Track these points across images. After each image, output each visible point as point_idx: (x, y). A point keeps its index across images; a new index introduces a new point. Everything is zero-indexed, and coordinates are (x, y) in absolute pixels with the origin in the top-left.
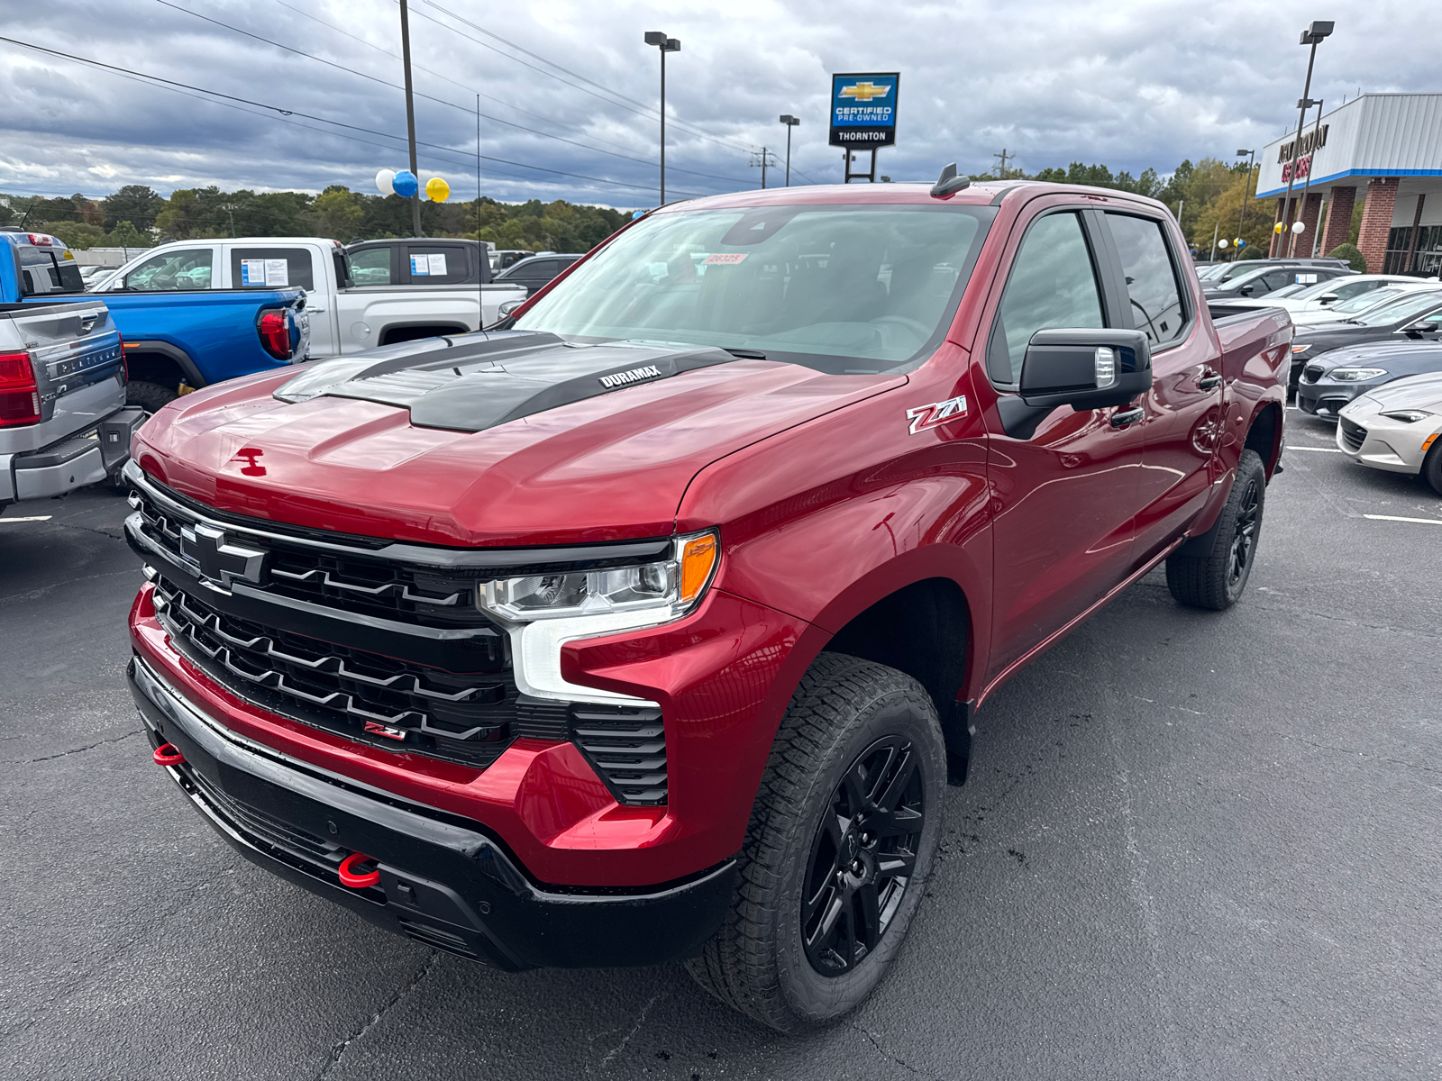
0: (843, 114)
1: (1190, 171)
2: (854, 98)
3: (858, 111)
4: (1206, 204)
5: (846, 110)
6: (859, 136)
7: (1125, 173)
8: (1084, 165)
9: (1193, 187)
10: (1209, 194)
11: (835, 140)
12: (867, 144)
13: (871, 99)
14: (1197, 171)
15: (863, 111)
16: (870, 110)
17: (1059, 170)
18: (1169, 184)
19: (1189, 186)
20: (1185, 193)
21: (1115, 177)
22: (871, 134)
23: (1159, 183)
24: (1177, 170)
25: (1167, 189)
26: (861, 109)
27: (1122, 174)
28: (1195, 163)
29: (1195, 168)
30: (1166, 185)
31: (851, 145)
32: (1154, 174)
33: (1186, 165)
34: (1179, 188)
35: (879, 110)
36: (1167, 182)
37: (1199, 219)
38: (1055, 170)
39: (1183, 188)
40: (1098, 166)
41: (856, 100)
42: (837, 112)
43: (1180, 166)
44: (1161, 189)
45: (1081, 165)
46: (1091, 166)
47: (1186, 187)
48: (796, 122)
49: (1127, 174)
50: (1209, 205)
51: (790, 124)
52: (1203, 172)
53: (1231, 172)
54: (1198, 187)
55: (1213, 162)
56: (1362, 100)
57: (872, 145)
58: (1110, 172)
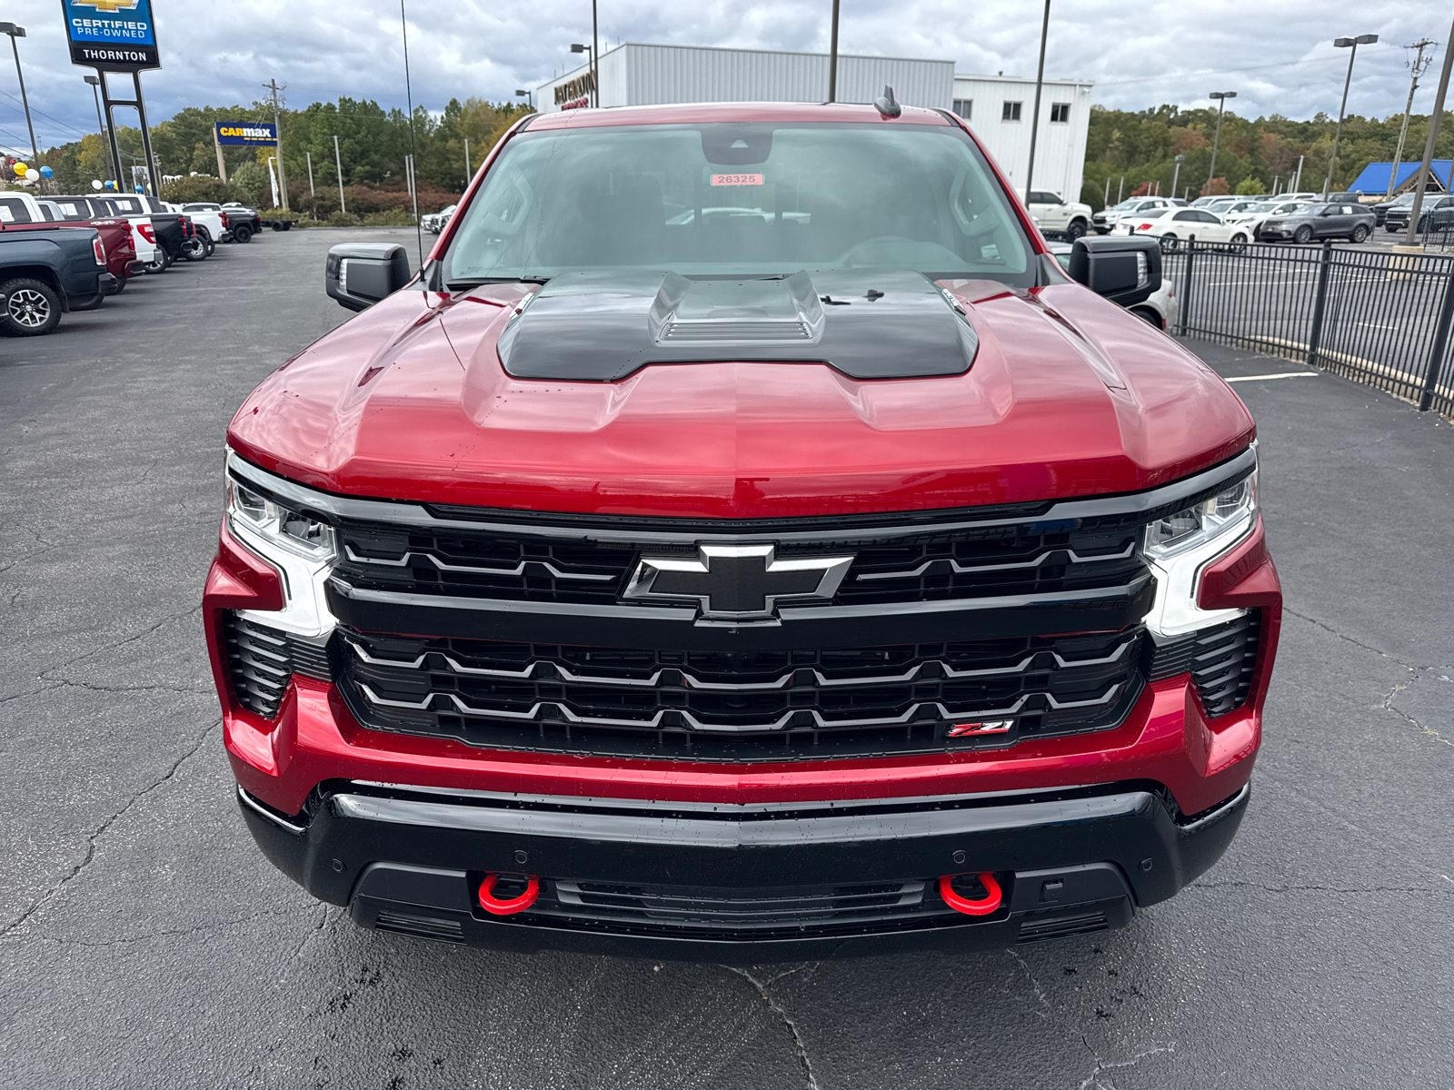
0: (83, 27)
1: (459, 109)
2: (95, 8)
3: (103, 24)
4: (480, 142)
5: (86, 22)
6: (111, 54)
7: (397, 110)
8: (353, 100)
9: (465, 126)
10: (481, 132)
11: (78, 57)
12: (124, 65)
13: (118, 11)
14: (466, 110)
15: (109, 24)
16: (118, 24)
17: (329, 104)
18: (442, 122)
19: (462, 125)
20: (459, 131)
21: (387, 114)
22: (127, 53)
23: (431, 121)
24: (447, 109)
25: (440, 127)
26: (106, 22)
27: (394, 110)
28: (462, 103)
29: (462, 106)
30: (439, 123)
31: (104, 66)
32: (425, 112)
33: (454, 103)
34: (452, 127)
35: (131, 25)
36: (440, 120)
37: (477, 157)
38: (324, 104)
39: (456, 127)
40: (368, 102)
41: (97, 10)
42: (75, 24)
43: (448, 104)
44: (435, 128)
45: (350, 99)
46: (361, 101)
47: (458, 126)
48: (21, 33)
49: (399, 111)
50: (483, 144)
51: (12, 34)
52: (471, 111)
53: (497, 112)
54: (470, 125)
55: (480, 102)
56: (624, 48)
57: (132, 67)
58: (382, 109)
